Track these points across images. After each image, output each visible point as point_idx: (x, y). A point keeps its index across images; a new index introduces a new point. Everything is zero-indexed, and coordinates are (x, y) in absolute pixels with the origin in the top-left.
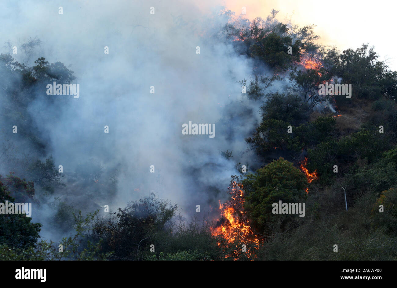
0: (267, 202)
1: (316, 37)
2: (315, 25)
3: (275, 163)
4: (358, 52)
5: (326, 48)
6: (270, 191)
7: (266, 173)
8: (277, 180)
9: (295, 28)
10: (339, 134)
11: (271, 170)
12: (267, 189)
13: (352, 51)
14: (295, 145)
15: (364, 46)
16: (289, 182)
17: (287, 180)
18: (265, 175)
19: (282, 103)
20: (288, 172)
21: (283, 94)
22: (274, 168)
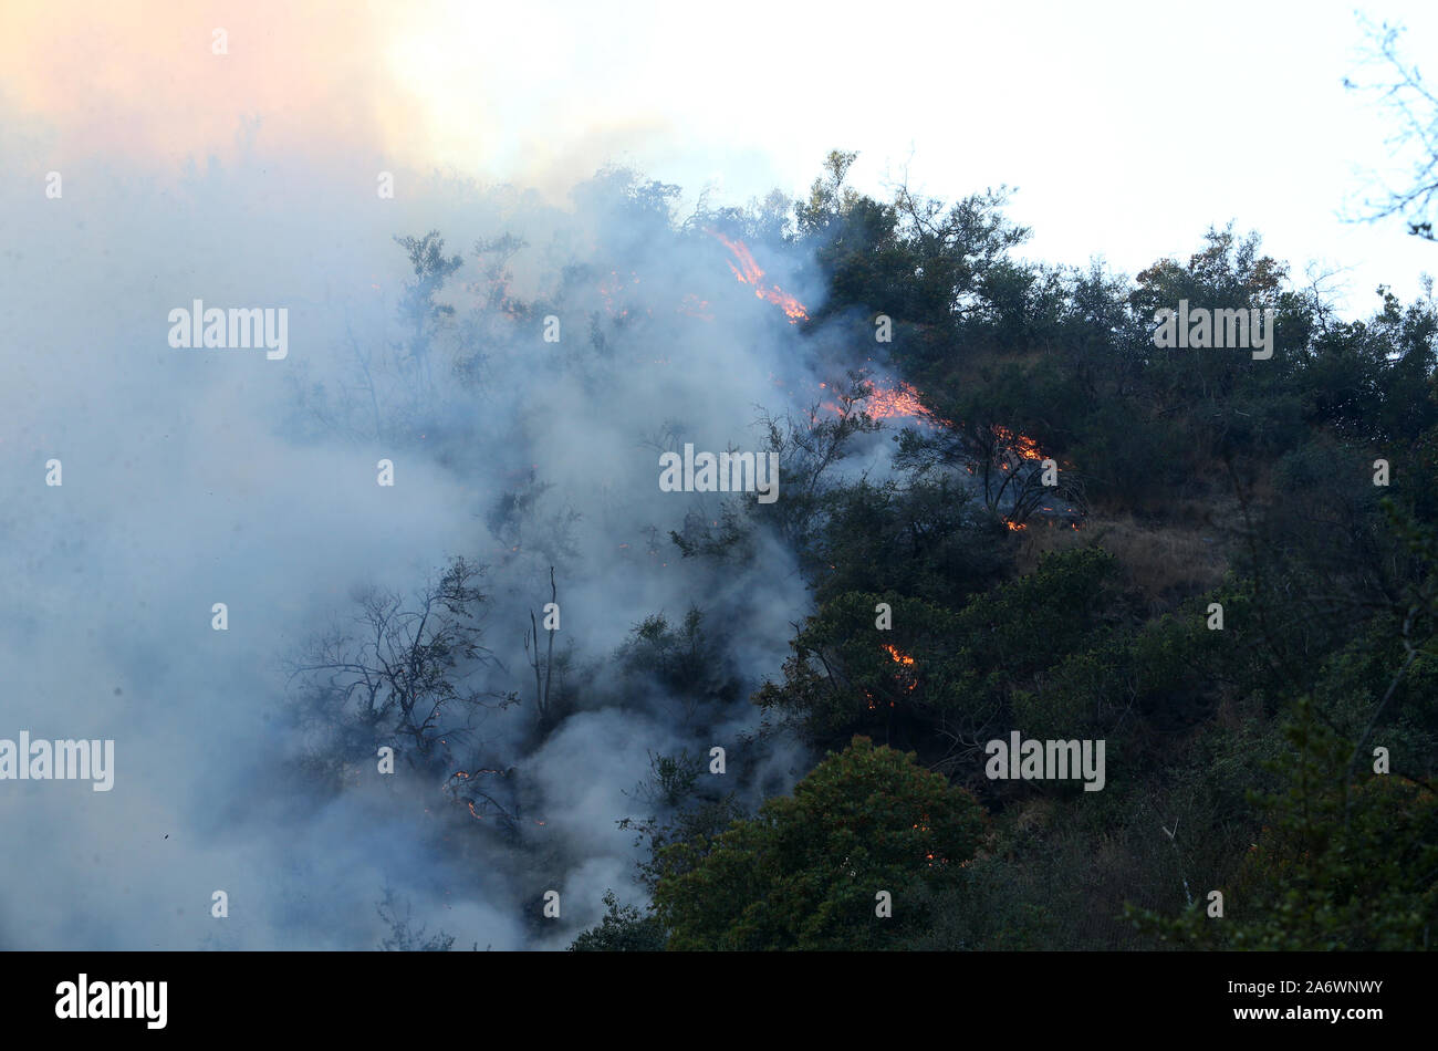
0: (820, 931)
1: (1014, 237)
2: (1010, 188)
3: (836, 762)
4: (1195, 271)
5: (1067, 274)
6: (827, 883)
7: (799, 814)
8: (850, 832)
9: (930, 212)
10: (1145, 614)
11: (822, 795)
12: (811, 878)
13: (1175, 269)
14: (957, 686)
15: (1212, 237)
16: (901, 833)
17: (893, 825)
18: (794, 820)
19: (890, 522)
20: (894, 790)
21: (891, 485)
22: (830, 784)
